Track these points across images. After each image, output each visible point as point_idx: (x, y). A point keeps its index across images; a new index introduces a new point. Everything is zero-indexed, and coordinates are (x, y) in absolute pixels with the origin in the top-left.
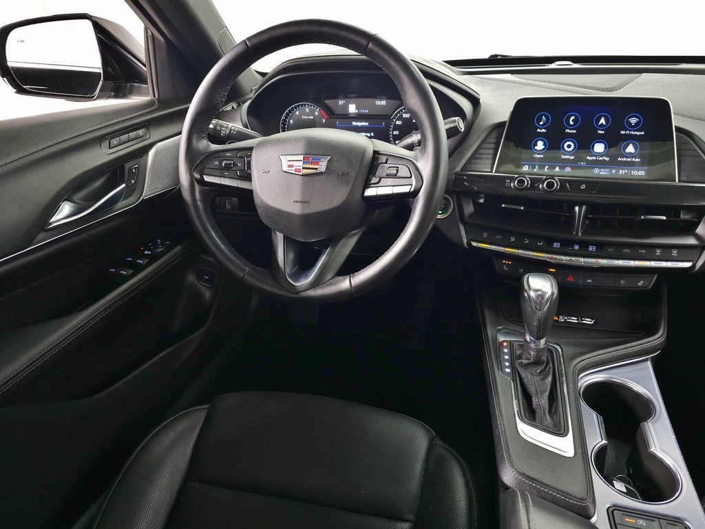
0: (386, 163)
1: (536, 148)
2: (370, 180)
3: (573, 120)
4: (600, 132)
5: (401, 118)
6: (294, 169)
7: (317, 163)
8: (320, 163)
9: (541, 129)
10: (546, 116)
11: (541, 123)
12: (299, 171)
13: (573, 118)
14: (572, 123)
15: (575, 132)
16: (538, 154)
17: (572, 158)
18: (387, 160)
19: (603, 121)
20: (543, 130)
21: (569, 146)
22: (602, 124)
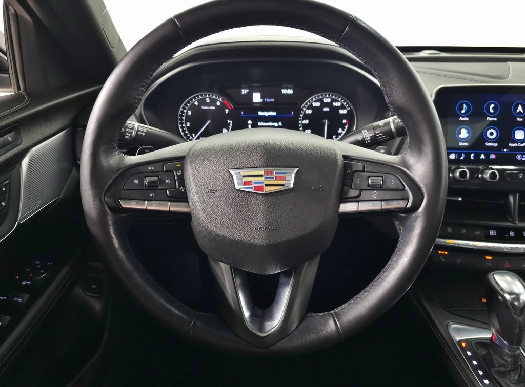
0: (363, 171)
1: (460, 136)
2: (347, 192)
3: (493, 108)
4: (518, 119)
5: (310, 107)
6: (252, 186)
7: (283, 178)
8: (287, 178)
9: (463, 117)
10: (467, 105)
11: (463, 111)
12: (261, 188)
13: (492, 106)
14: (492, 111)
15: (495, 119)
16: (463, 142)
17: (495, 145)
18: (364, 167)
19: (520, 109)
20: (466, 119)
21: (492, 134)
22: (520, 111)
